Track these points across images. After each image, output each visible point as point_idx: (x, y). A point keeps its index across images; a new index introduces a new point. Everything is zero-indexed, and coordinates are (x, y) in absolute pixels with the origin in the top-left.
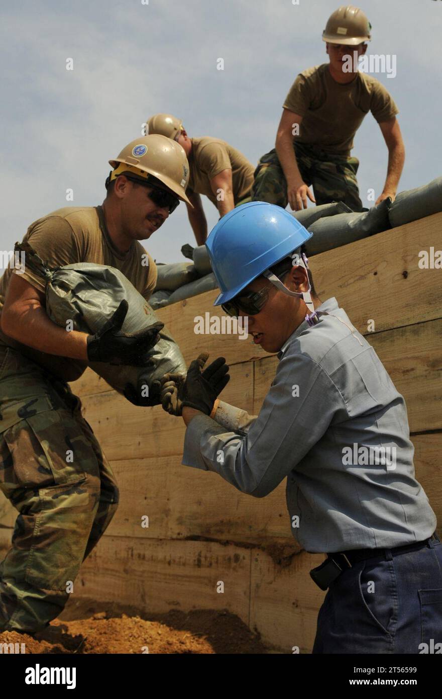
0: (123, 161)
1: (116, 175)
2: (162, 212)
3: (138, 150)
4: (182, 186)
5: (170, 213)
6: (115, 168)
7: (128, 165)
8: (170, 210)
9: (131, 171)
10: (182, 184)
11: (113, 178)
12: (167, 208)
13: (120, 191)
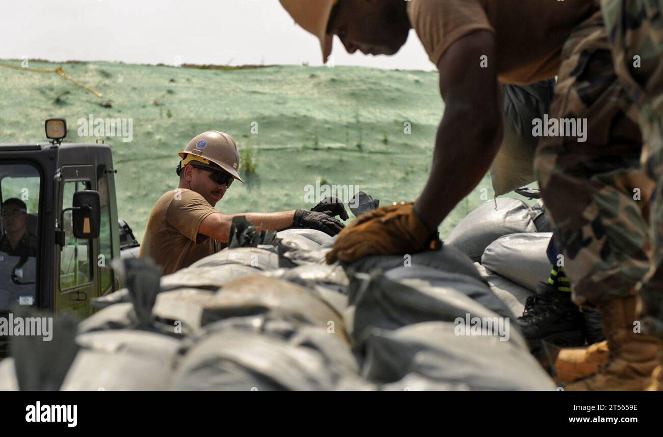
0: (190, 152)
1: (184, 165)
2: (221, 187)
3: (201, 144)
4: (234, 168)
5: (228, 188)
6: (184, 158)
7: (194, 155)
8: (227, 185)
9: (196, 160)
10: (234, 166)
11: (182, 166)
12: (225, 184)
13: (189, 176)
